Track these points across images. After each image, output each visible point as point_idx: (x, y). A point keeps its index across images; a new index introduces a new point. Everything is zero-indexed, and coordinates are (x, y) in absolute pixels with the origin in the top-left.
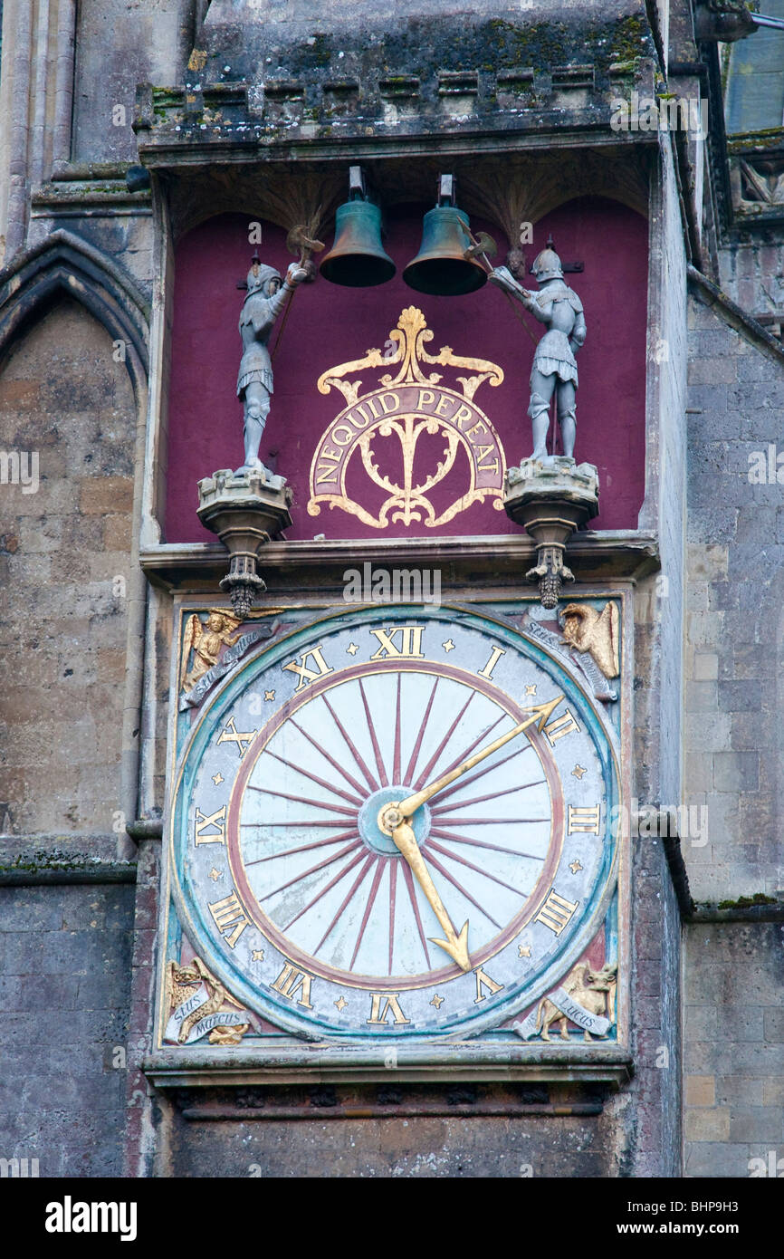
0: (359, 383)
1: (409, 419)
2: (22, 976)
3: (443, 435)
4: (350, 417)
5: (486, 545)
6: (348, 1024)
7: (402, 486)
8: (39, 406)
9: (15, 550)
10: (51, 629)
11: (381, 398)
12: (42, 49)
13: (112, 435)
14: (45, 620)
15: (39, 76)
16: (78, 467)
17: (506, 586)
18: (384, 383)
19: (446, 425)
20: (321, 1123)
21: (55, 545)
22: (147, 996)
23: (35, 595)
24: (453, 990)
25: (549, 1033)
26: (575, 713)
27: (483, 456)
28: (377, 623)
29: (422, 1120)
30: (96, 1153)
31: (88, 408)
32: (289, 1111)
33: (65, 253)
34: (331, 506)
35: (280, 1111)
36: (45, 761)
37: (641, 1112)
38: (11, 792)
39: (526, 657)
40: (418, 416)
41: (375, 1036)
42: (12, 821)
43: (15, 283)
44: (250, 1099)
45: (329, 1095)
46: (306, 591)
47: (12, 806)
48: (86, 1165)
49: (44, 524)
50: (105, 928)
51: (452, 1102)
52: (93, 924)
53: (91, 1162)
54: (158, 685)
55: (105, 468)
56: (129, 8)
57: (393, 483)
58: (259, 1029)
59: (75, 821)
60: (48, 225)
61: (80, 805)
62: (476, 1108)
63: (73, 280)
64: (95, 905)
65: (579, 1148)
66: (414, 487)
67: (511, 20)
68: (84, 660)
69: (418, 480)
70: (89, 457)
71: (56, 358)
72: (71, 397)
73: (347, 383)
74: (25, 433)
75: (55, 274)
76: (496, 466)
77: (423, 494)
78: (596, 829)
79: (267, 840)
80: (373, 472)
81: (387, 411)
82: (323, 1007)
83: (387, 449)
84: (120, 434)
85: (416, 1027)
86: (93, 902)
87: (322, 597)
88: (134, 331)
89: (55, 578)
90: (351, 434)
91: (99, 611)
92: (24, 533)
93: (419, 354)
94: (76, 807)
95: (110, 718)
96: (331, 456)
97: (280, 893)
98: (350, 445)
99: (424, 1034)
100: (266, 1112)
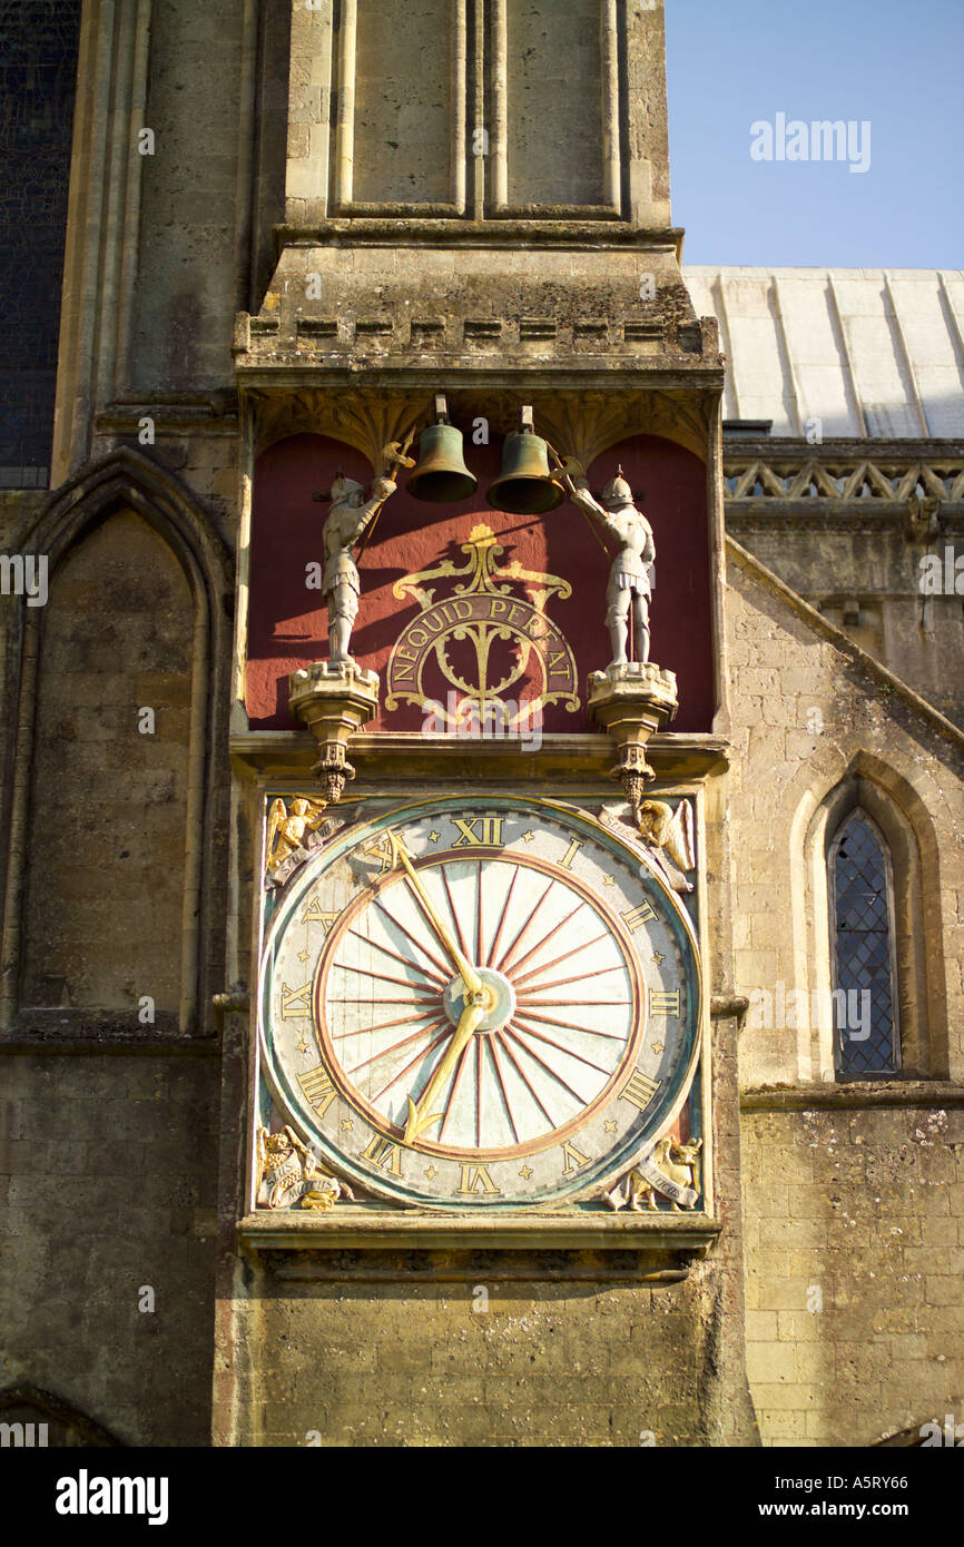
0: (433, 591)
1: (482, 626)
2: (87, 1141)
3: (515, 641)
4: (425, 621)
5: (569, 743)
6: (439, 1193)
7: (477, 687)
8: (95, 606)
9: (73, 738)
10: (108, 813)
11: (455, 605)
12: (108, 290)
13: (166, 635)
14: (101, 805)
15: (106, 313)
16: (133, 663)
17: (583, 782)
18: (457, 592)
19: (518, 632)
20: (413, 1286)
21: (112, 734)
22: (235, 1162)
23: (92, 780)
24: (541, 1162)
25: (639, 1203)
26: (653, 903)
27: (554, 662)
28: (457, 814)
29: (512, 1284)
30: (166, 1311)
31: (143, 608)
32: (381, 1275)
33: (127, 468)
34: (409, 702)
35: (372, 1274)
36: (102, 938)
37: (724, 1276)
38: (69, 966)
39: (603, 849)
40: (491, 623)
41: (467, 1204)
42: (70, 994)
43: (79, 493)
44: (343, 1262)
45: (423, 1259)
46: (387, 780)
47: (70, 979)
48: (157, 1322)
49: (100, 715)
50: (169, 1098)
51: (544, 1268)
52: (158, 1094)
53: (160, 1321)
54: (240, 865)
55: (160, 665)
56: (185, 260)
57: (468, 684)
58: (352, 1196)
59: (133, 995)
60: (110, 442)
61: (137, 981)
62: (567, 1274)
63: (134, 493)
64: (159, 1076)
65: (667, 1312)
66: (488, 688)
67: (563, 283)
68: (141, 844)
69: (493, 681)
70: (144, 655)
71: (112, 563)
72: (127, 598)
73: (421, 590)
74: (82, 630)
75: (118, 485)
76: (568, 672)
77: (498, 695)
78: (676, 1012)
79: (352, 1016)
80: (448, 672)
81: (460, 617)
82: (412, 1175)
83: (462, 653)
84: (174, 634)
85: (507, 1196)
86: (157, 1073)
87: (403, 786)
88: (192, 539)
89: (111, 766)
90: (426, 637)
91: (155, 797)
92: (81, 723)
93: (490, 567)
94: (133, 983)
95: (165, 899)
96: (407, 657)
97: (368, 1066)
98: (427, 646)
99: (514, 1203)
100: (359, 1275)
